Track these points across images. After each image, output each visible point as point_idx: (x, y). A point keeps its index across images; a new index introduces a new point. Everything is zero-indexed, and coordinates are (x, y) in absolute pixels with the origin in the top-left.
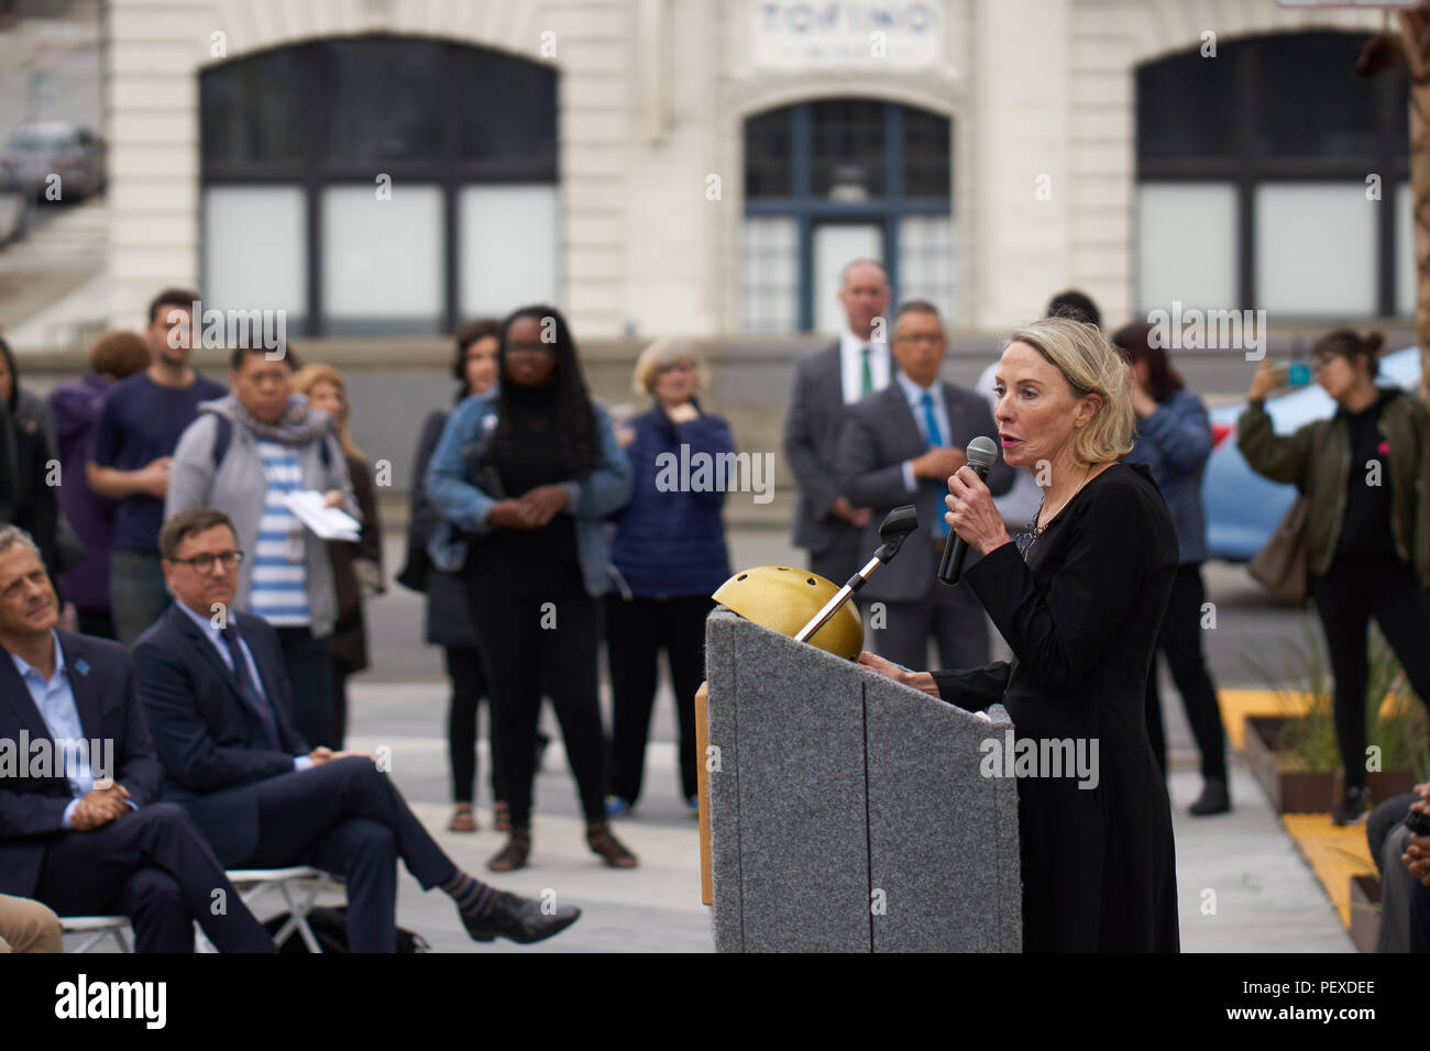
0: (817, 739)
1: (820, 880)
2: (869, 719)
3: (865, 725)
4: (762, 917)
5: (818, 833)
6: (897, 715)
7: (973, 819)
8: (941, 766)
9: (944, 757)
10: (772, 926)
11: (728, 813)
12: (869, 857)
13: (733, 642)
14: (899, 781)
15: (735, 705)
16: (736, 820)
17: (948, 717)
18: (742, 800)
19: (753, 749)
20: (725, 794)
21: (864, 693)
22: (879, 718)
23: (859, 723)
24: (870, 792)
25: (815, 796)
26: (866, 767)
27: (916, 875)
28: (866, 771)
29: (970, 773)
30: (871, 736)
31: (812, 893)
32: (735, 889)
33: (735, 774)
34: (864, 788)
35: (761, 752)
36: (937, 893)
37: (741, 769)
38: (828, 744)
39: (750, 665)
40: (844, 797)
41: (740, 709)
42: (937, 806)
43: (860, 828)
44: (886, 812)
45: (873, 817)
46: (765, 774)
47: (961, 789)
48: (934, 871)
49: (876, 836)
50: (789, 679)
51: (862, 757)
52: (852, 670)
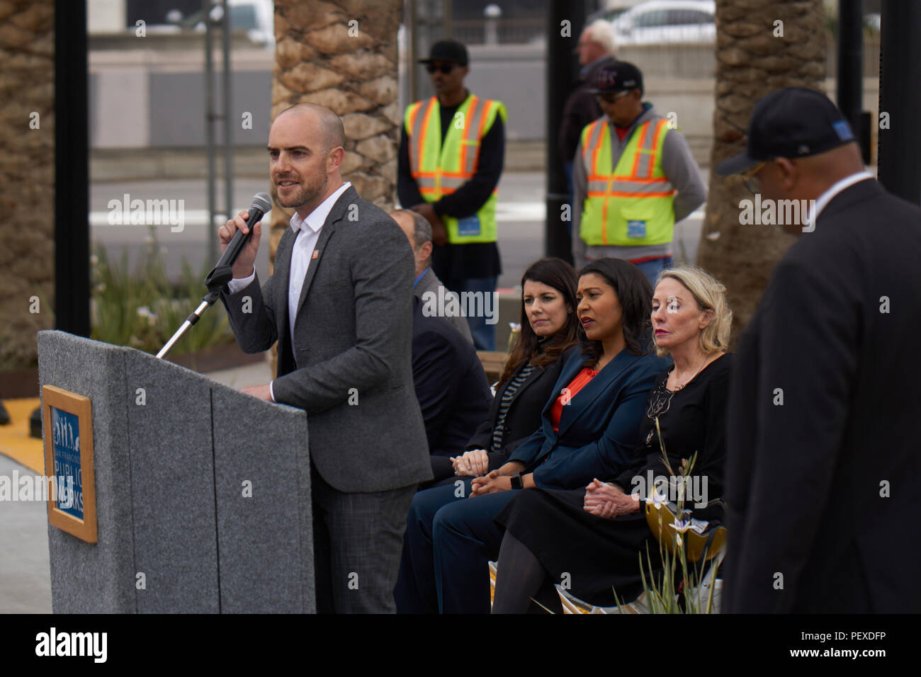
0: (181, 428)
1: (184, 524)
2: (215, 413)
3: (212, 417)
4: (148, 551)
5: (184, 491)
6: (233, 409)
7: (284, 478)
8: (262, 443)
9: (264, 436)
10: (154, 557)
11: (124, 482)
12: (216, 505)
13: (125, 364)
14: (234, 454)
15: (127, 407)
16: (129, 485)
17: (266, 409)
18: (133, 472)
19: (140, 436)
20: (122, 468)
21: (211, 395)
22: (221, 412)
23: (208, 416)
24: (216, 461)
25: (181, 467)
26: (213, 445)
27: (247, 517)
28: (213, 448)
29: (280, 445)
30: (216, 424)
31: (180, 533)
32: (129, 533)
33: (128, 454)
34: (212, 459)
35: (145, 438)
36: (260, 528)
37: (132, 451)
38: (188, 431)
39: (137, 379)
40: (199, 466)
41: (130, 409)
42: (259, 469)
43: (210, 487)
44: (227, 476)
45: (218, 479)
46: (148, 453)
47: (275, 457)
48: (258, 513)
49: (220, 492)
50: (163, 387)
51: (210, 439)
52: (203, 380)
